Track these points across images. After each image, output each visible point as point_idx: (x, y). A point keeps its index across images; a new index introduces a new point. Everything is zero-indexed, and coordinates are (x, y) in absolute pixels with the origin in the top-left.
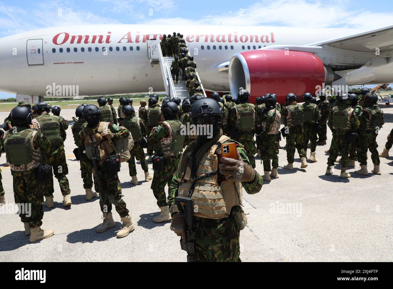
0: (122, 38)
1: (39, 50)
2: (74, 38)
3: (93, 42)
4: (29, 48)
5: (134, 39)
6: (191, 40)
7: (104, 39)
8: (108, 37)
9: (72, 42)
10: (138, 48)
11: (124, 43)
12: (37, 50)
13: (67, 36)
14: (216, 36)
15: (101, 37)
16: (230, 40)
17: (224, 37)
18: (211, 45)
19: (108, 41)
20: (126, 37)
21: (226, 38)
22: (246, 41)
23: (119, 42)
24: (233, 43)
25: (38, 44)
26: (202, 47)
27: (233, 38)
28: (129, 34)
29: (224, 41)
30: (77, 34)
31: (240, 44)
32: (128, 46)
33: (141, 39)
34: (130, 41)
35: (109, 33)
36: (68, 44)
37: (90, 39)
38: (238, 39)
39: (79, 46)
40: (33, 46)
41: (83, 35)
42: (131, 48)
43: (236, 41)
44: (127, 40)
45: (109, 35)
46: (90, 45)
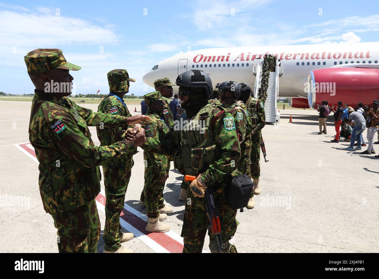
0: (237, 58)
1: (185, 66)
2: (206, 58)
3: (218, 60)
4: (180, 64)
5: (245, 58)
6: (289, 58)
7: (225, 58)
8: (228, 57)
9: (204, 61)
10: (248, 65)
11: (239, 61)
12: (184, 66)
13: (202, 56)
14: (311, 55)
15: (223, 57)
16: (324, 57)
17: (318, 55)
18: (306, 61)
19: (227, 60)
20: (240, 57)
21: (320, 56)
22: (339, 58)
23: (235, 60)
24: (326, 60)
25: (184, 63)
26: (298, 64)
27: (326, 56)
28: (243, 54)
29: (317, 58)
30: (208, 56)
31: (333, 60)
32: (241, 63)
33: (251, 58)
34: (242, 60)
35: (229, 54)
36: (202, 62)
37: (216, 59)
38: (332, 56)
39: (208, 64)
40: (182, 64)
41: (212, 56)
42: (243, 65)
43: (329, 58)
44: (240, 59)
45: (228, 55)
46: (215, 62)
